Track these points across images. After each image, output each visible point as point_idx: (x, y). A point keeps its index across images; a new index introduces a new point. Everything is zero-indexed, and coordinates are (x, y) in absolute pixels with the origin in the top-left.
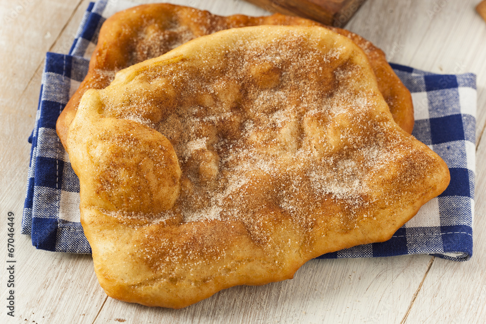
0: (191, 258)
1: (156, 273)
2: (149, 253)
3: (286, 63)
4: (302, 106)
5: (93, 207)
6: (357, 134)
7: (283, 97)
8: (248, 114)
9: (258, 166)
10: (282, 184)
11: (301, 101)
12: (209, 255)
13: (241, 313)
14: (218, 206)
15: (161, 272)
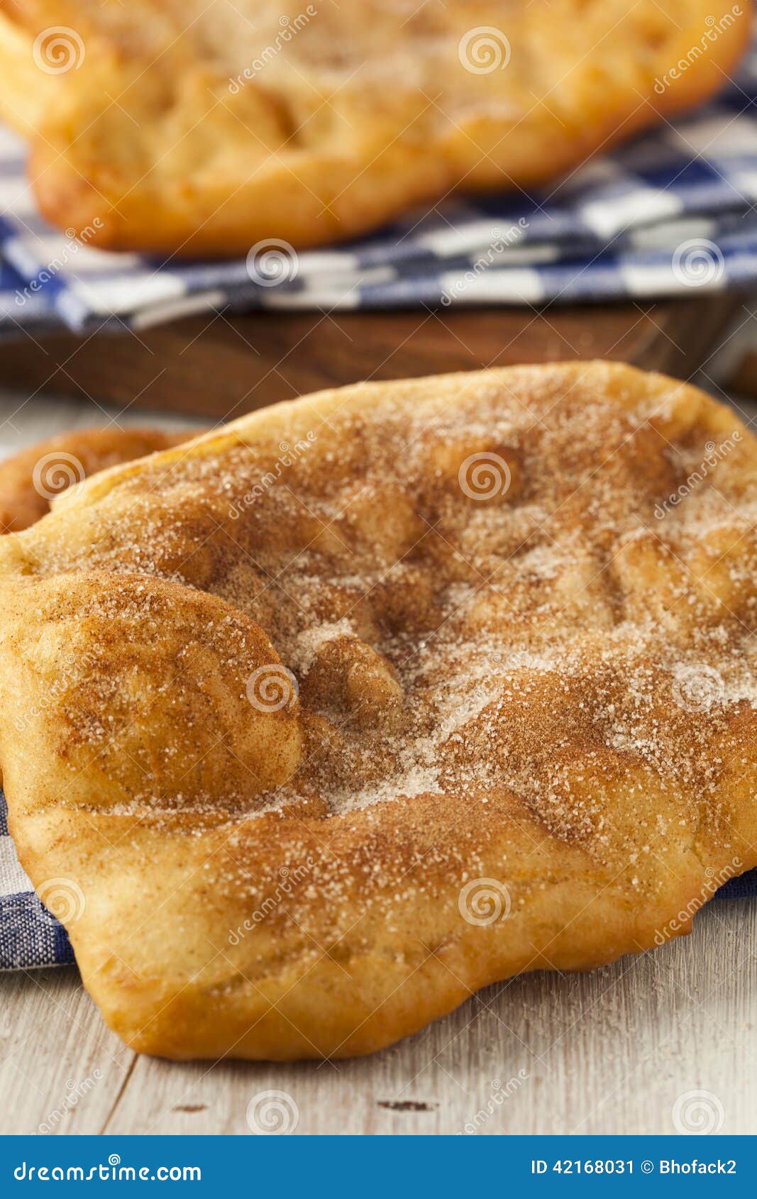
0: (382, 883)
1: (282, 936)
2: (251, 882)
3: (530, 436)
4: (598, 529)
5: (53, 805)
7: (541, 516)
8: (452, 569)
10: (599, 691)
11: (594, 519)
12: (436, 871)
13: (555, 1048)
14: (425, 766)
15: (299, 932)
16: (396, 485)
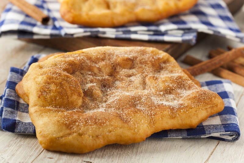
0: (90, 124)
1: (71, 130)
2: (67, 121)
3: (135, 58)
5: (36, 106)
7: (134, 71)
8: (117, 78)
10: (137, 99)
11: (144, 72)
12: (100, 123)
14: (103, 107)
15: (74, 130)
16: (109, 63)
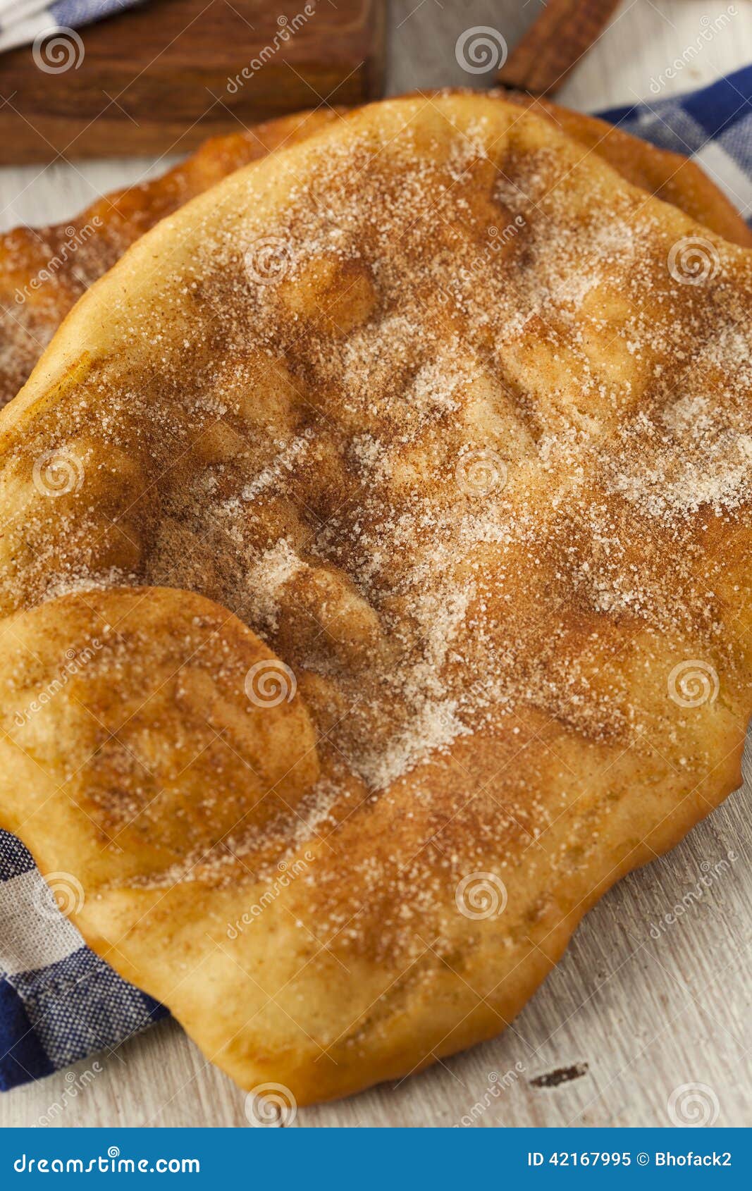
1: (395, 967)
3: (365, 236)
4: (473, 325)
5: (106, 887)
6: (664, 320)
7: (411, 329)
8: (348, 423)
9: (468, 537)
10: (567, 550)
11: (466, 315)
12: (508, 839)
13: (661, 951)
14: (437, 700)
15: (409, 957)
